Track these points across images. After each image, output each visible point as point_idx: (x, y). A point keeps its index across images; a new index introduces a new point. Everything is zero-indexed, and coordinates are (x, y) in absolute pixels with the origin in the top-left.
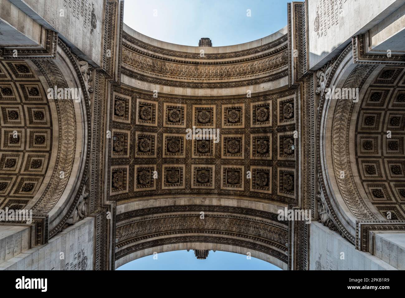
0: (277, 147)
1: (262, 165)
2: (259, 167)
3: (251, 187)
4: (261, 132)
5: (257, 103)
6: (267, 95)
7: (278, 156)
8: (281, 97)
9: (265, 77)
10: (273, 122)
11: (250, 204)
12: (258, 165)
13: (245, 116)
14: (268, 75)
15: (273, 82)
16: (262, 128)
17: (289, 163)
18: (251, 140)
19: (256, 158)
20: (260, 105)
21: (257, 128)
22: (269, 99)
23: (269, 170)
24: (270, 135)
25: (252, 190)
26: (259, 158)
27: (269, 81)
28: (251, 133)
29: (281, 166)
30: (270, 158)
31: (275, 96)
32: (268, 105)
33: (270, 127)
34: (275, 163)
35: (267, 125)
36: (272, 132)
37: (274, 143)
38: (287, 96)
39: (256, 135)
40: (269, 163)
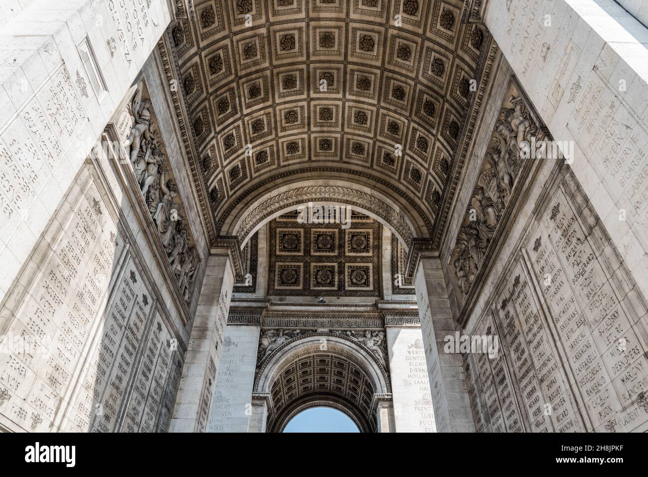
0: (324, 262)
1: (305, 242)
2: (302, 239)
3: (281, 229)
4: (339, 242)
5: (371, 237)
6: (379, 249)
7: (315, 264)
8: (374, 268)
9: (397, 252)
10: (349, 257)
11: (263, 232)
12: (305, 237)
13: (359, 223)
14: (399, 255)
15: (389, 263)
16: (345, 242)
17: (308, 279)
18: (331, 230)
19: (312, 236)
20: (369, 241)
21: (345, 237)
22: (373, 252)
23: (299, 251)
24: (336, 253)
25: (278, 230)
26: (312, 239)
27: (392, 257)
28: (339, 229)
29: (305, 267)
30: (313, 253)
31: (376, 259)
32: (368, 251)
33: (344, 253)
34: (307, 259)
35: (347, 249)
36: (339, 256)
37: (329, 259)
38: (374, 276)
39: (337, 236)
40: (307, 252)
